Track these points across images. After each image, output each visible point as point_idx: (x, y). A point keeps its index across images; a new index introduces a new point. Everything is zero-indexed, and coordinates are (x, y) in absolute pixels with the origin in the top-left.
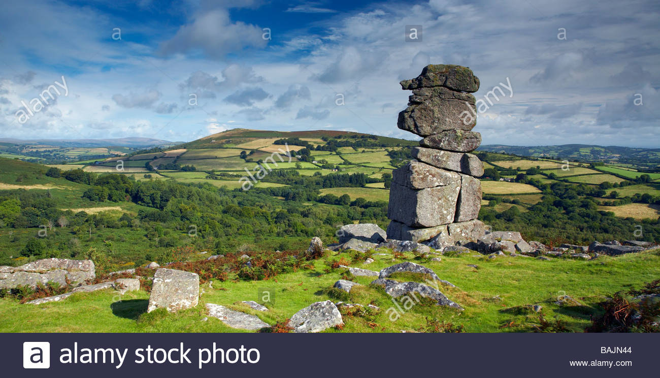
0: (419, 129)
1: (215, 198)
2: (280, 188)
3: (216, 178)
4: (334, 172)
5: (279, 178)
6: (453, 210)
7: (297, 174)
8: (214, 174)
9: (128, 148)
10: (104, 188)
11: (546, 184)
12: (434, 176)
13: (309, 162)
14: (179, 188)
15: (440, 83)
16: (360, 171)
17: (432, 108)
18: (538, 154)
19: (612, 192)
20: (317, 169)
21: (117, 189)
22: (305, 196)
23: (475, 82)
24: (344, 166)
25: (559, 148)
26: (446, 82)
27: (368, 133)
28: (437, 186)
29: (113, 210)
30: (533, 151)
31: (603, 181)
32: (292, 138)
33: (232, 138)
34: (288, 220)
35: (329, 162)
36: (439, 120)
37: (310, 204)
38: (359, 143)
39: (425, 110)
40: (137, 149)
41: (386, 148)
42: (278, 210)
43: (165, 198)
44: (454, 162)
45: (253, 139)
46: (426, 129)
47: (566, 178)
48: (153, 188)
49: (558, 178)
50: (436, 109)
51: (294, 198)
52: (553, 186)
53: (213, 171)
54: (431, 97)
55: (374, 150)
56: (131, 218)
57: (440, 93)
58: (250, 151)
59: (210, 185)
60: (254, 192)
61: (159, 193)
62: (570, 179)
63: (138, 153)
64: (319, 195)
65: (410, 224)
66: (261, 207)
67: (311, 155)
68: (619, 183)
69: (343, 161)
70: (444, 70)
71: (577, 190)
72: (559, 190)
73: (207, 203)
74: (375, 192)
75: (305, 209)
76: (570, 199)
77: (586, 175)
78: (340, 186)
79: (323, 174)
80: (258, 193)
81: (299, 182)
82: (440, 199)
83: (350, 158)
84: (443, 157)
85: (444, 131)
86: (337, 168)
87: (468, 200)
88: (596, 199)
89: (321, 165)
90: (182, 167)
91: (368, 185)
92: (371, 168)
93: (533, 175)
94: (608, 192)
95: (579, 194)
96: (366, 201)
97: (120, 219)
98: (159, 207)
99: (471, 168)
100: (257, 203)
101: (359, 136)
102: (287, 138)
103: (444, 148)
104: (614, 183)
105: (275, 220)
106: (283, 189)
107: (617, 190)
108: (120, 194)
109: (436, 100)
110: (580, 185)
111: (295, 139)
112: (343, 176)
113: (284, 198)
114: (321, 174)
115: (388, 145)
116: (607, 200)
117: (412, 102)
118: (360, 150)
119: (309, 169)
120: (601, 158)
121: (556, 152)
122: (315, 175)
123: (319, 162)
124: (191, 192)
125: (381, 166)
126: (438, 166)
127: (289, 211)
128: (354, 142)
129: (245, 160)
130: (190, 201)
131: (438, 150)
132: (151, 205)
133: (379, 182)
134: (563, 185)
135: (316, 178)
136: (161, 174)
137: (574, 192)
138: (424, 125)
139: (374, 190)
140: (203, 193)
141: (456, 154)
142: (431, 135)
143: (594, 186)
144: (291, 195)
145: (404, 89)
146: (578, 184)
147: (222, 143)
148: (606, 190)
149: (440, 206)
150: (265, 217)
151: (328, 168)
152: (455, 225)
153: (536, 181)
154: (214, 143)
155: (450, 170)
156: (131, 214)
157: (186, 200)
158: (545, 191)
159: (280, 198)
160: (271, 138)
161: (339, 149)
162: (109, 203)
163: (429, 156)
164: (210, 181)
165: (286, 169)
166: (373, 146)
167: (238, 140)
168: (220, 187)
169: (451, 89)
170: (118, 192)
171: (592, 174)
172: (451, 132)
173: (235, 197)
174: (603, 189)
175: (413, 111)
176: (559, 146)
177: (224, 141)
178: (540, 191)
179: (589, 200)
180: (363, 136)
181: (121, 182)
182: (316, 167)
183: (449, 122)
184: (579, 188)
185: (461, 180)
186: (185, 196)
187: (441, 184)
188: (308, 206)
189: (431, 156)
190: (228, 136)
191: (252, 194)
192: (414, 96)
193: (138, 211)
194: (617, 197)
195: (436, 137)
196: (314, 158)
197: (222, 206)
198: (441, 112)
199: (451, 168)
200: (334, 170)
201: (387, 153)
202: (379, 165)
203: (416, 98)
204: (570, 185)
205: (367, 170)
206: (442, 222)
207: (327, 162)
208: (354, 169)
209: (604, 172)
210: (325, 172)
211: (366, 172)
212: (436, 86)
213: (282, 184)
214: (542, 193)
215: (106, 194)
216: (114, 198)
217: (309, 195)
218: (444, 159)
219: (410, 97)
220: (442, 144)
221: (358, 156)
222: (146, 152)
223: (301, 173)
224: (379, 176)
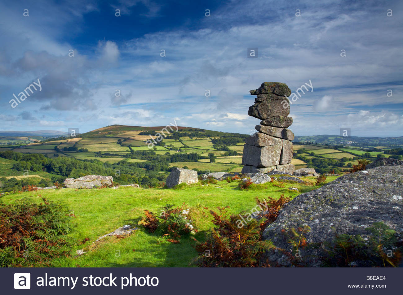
0: (261, 115)
1: (102, 169)
2: (143, 162)
3: (102, 156)
4: (178, 152)
5: (143, 156)
6: (279, 158)
7: (155, 153)
8: (101, 154)
9: (42, 137)
10: (28, 163)
11: (309, 159)
12: (269, 140)
13: (162, 146)
14: (78, 162)
15: (271, 91)
16: (194, 151)
17: (267, 104)
18: (303, 141)
19: (348, 164)
20: (167, 150)
21: (36, 163)
22: (160, 168)
23: (289, 91)
24: (184, 149)
25: (316, 137)
26: (274, 91)
27: (199, 128)
28: (271, 145)
29: (34, 177)
30: (300, 139)
31: (343, 157)
32: (151, 131)
33: (112, 131)
34: (150, 183)
35: (174, 146)
36: (271, 111)
37: (163, 173)
38: (193, 134)
39: (264, 105)
40: (48, 138)
41: (210, 137)
42: (143, 177)
43: (68, 169)
44: (278, 133)
45: (126, 131)
46: (264, 116)
47: (321, 155)
48: (61, 163)
49: (316, 155)
50: (269, 105)
51: (152, 169)
52: (313, 160)
53: (100, 152)
54: (267, 99)
55: (203, 139)
56: (47, 182)
57: (271, 97)
58: (123, 139)
59: (98, 161)
60: (126, 165)
61: (65, 166)
62: (323, 156)
63: (49, 140)
64: (169, 167)
65: (257, 165)
66: (132, 175)
67: (163, 142)
68: (352, 158)
69: (183, 145)
70: (273, 85)
71: (327, 162)
72: (317, 162)
73: (97, 172)
74: (204, 165)
75: (160, 176)
76: (324, 168)
77: (333, 153)
78: (182, 161)
79: (171, 154)
80: (129, 166)
81: (156, 159)
82: (272, 152)
83: (188, 144)
84: (273, 130)
85: (273, 116)
86: (180, 150)
87: (286, 153)
88: (339, 168)
89: (169, 148)
90: (79, 149)
91: (199, 160)
92: (201, 150)
93: (301, 153)
94: (346, 163)
95: (329, 165)
96: (198, 170)
97: (40, 182)
98: (65, 174)
99: (287, 136)
100: (129, 172)
101: (193, 129)
102: (148, 131)
103: (274, 125)
104: (349, 158)
105: (141, 182)
106: (145, 163)
107: (352, 162)
108: (38, 167)
109: (269, 100)
110: (330, 159)
111: (153, 132)
112: (183, 155)
113: (146, 169)
114: (169, 154)
115: (212, 135)
116: (346, 168)
117: (257, 101)
118: (194, 138)
119: (162, 150)
120: (342, 143)
121: (315, 140)
122: (166, 154)
123: (168, 146)
124: (86, 165)
125: (207, 148)
126: (271, 135)
127: (150, 177)
128: (190, 134)
129: (121, 145)
130: (86, 171)
131: (270, 127)
132: (59, 173)
133: (206, 159)
134: (319, 160)
135: (166, 156)
136: (65, 154)
137: (326, 164)
138: (263, 113)
139: (203, 163)
140: (94, 166)
141: (279, 128)
142: (267, 118)
143: (338, 160)
144: (151, 167)
145: (252, 94)
146: (328, 159)
147: (106, 134)
148: (345, 163)
149: (272, 156)
150: (134, 180)
151: (174, 150)
152: (280, 166)
153: (303, 157)
154: (101, 134)
155: (277, 137)
156: (47, 180)
157: (83, 170)
158: (308, 163)
159: (143, 169)
160: (137, 131)
161: (181, 138)
162: (31, 172)
163: (266, 130)
164: (98, 158)
165: (147, 150)
166: (202, 136)
167: (116, 132)
168: (104, 162)
169: (277, 95)
170: (37, 165)
171: (336, 153)
172: (277, 117)
173: (114, 168)
174: (343, 161)
175: (257, 106)
176: (316, 136)
177: (107, 132)
178: (306, 163)
179: (335, 168)
180: (196, 130)
181: (39, 159)
182: (166, 149)
183: (276, 112)
184: (329, 162)
185: (283, 142)
186: (82, 168)
187: (273, 144)
188: (162, 174)
189: (267, 130)
190: (109, 129)
191: (125, 166)
192: (258, 98)
193: (51, 177)
194: (351, 167)
195: (270, 120)
196: (165, 144)
197: (107, 174)
198: (272, 106)
199: (277, 136)
200: (178, 151)
201: (211, 140)
202: (206, 148)
203: (259, 99)
204: (323, 159)
205: (198, 151)
206: (273, 164)
207: (173, 146)
208: (190, 150)
209: (344, 152)
210: (172, 153)
211: (199, 153)
212: (269, 93)
213: (145, 160)
214: (306, 165)
215: (29, 167)
216: (35, 169)
217: (163, 167)
218: (274, 131)
219: (256, 99)
220: (272, 123)
221: (192, 142)
222: (55, 139)
223: (157, 153)
224: (206, 155)
